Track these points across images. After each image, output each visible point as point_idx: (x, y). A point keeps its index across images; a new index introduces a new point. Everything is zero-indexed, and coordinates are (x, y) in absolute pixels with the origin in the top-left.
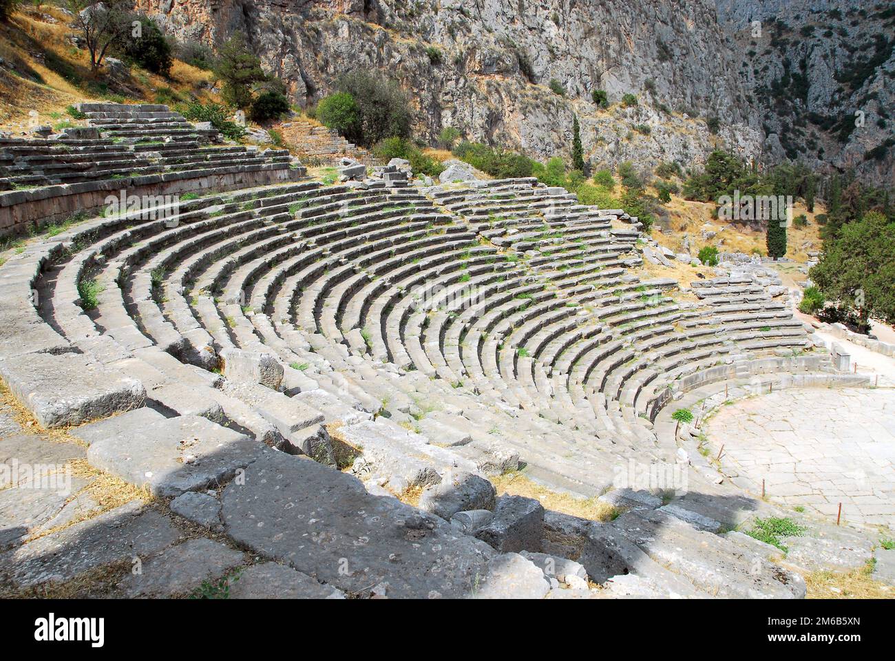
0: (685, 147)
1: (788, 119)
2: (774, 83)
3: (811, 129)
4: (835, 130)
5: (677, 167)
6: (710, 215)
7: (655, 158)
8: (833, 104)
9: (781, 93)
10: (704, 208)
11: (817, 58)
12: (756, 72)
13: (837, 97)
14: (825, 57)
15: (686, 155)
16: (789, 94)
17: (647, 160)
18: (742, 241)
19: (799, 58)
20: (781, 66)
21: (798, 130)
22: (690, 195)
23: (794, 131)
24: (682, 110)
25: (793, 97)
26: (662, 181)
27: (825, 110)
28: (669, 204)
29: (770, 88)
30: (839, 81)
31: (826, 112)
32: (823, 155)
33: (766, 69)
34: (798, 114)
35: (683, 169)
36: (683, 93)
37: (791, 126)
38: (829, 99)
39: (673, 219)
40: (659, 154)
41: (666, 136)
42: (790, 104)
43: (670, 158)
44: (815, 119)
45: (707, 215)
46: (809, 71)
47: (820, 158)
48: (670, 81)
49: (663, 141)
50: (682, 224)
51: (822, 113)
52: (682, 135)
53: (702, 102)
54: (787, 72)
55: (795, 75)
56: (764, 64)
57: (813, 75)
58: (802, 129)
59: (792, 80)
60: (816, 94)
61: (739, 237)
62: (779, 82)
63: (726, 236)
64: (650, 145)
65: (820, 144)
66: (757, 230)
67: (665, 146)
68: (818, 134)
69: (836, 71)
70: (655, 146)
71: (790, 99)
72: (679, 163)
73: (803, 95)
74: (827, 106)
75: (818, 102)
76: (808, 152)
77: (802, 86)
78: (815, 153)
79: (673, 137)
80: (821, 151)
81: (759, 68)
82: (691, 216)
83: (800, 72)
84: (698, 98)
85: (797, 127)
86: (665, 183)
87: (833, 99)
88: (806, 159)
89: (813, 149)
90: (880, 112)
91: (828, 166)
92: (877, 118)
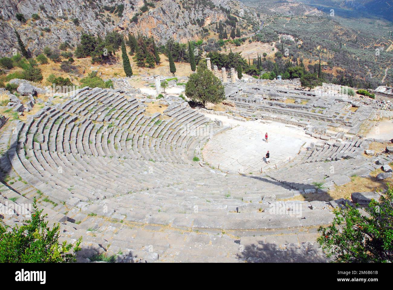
0: (68, 34)
1: (97, 10)
3: (107, 13)
4: (116, 12)
5: (68, 44)
6: (91, 63)
7: (57, 42)
10: (88, 60)
15: (70, 38)
17: (54, 44)
18: (108, 71)
21: (102, 15)
22: (79, 56)
24: (61, 17)
26: (64, 52)
28: (75, 63)
34: (99, 7)
35: (70, 44)
37: (98, 13)
39: (79, 69)
40: (58, 40)
41: (58, 31)
42: (95, 3)
43: (63, 41)
44: (107, 9)
45: (90, 63)
48: (51, 5)
49: (58, 34)
50: (83, 70)
51: (109, 6)
52: (65, 29)
61: (107, 70)
63: (102, 70)
64: (53, 37)
65: (112, 19)
66: (111, 64)
67: (59, 36)
68: (110, 15)
70: (55, 37)
71: (94, 1)
72: (68, 42)
74: (110, 3)
75: (106, 1)
76: (109, 23)
79: (61, 31)
80: (113, 22)
82: (84, 65)
84: (65, 10)
85: (101, 13)
86: (66, 53)
88: (108, 26)
90: (131, 3)
91: (118, 27)
92: (130, 5)
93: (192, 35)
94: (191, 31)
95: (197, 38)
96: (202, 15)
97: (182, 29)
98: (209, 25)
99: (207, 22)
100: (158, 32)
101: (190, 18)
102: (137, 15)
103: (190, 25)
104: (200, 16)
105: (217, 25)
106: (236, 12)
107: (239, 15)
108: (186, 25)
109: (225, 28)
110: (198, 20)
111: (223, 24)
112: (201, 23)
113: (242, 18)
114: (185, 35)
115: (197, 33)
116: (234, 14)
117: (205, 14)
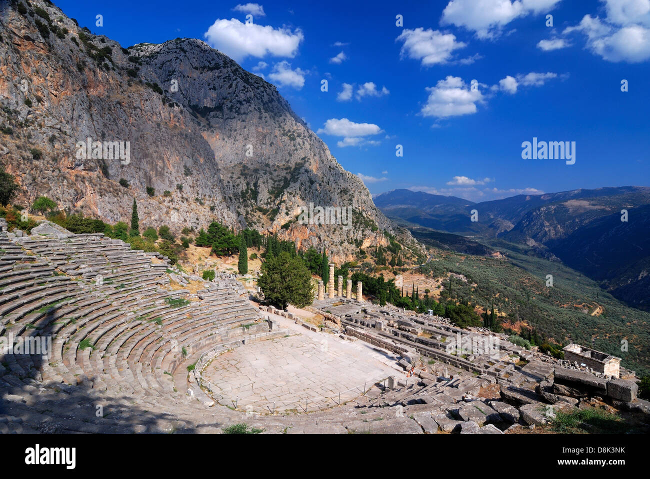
0: (198, 220)
1: (249, 209)
2: (242, 192)
3: (259, 213)
4: (269, 215)
7: (181, 224)
8: (268, 203)
9: (245, 197)
11: (261, 183)
12: (234, 186)
13: (269, 200)
14: (264, 183)
16: (249, 198)
19: (253, 182)
20: (245, 185)
23: (251, 215)
27: (265, 206)
29: (240, 194)
30: (270, 193)
31: (265, 207)
33: (238, 185)
34: (252, 207)
36: (198, 193)
37: (250, 212)
38: (266, 201)
39: (190, 256)
40: (184, 223)
42: (249, 202)
43: (189, 225)
44: (260, 210)
46: (257, 188)
47: (263, 227)
48: (190, 186)
51: (263, 207)
54: (248, 188)
55: (251, 190)
56: (237, 183)
57: (259, 190)
58: (255, 214)
59: (250, 192)
60: (261, 198)
62: (244, 192)
65: (262, 221)
68: (261, 216)
69: (269, 190)
71: (249, 200)
72: (194, 228)
73: (255, 198)
74: (265, 204)
76: (257, 224)
77: (255, 194)
78: (260, 225)
80: (263, 224)
81: (235, 184)
82: (200, 255)
85: (252, 213)
87: (268, 201)
88: (256, 227)
89: (259, 223)
90: (287, 208)
91: (266, 231)
92: (286, 211)
93: (347, 255)
94: (345, 251)
95: (351, 259)
96: (361, 236)
97: (336, 245)
98: (368, 247)
99: (366, 244)
100: (309, 244)
101: (348, 237)
102: (290, 222)
103: (346, 244)
104: (359, 236)
105: (376, 249)
106: (401, 240)
107: (405, 244)
108: (342, 243)
109: (384, 254)
110: (356, 240)
111: (384, 249)
112: (359, 243)
113: (408, 247)
114: (338, 253)
115: (352, 254)
116: (398, 241)
117: (366, 235)
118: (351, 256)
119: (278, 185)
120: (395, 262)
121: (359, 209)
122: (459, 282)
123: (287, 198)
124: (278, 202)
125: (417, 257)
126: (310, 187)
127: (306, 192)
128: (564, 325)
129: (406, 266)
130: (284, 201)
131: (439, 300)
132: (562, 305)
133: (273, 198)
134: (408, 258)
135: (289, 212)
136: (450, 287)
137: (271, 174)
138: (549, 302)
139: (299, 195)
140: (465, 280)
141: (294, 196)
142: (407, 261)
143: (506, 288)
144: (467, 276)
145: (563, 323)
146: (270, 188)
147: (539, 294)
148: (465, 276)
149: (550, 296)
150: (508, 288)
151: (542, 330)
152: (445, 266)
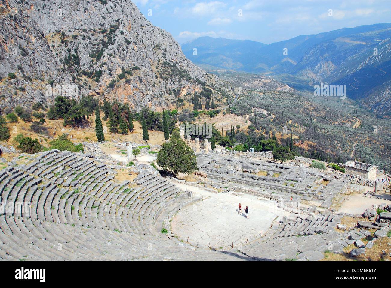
0: (43, 95)
1: (75, 74)
2: (66, 59)
3: (84, 77)
4: (93, 77)
5: (41, 105)
6: (63, 125)
7: (30, 102)
8: (91, 67)
9: (69, 63)
10: (60, 122)
11: (81, 48)
12: (57, 54)
13: (91, 64)
14: (84, 48)
15: (44, 99)
16: (73, 63)
17: (27, 103)
18: (80, 134)
19: (74, 48)
20: (67, 52)
21: (79, 79)
22: (51, 117)
23: (78, 79)
24: (37, 78)
25: (74, 65)
26: (36, 112)
27: (88, 69)
28: (46, 124)
29: (64, 61)
30: (91, 57)
31: (89, 70)
32: (91, 88)
33: (61, 53)
34: (77, 72)
35: (44, 105)
36: (36, 70)
37: (76, 77)
38: (89, 65)
39: (49, 130)
40: (31, 100)
41: (33, 91)
42: (74, 67)
43: (37, 101)
44: (85, 73)
45: (61, 125)
46: (79, 54)
47: (90, 89)
48: (29, 65)
49: (32, 94)
50: (54, 132)
51: (87, 71)
52: (40, 90)
53: (44, 74)
54: (70, 54)
55: (73, 55)
56: (59, 51)
57: (81, 55)
58: (80, 78)
59: (72, 57)
60: (84, 63)
61: (78, 133)
62: (68, 58)
63: (74, 134)
64: (27, 96)
65: (89, 83)
66: (83, 128)
67: (33, 96)
68: (87, 79)
69: (89, 54)
70: (29, 96)
71: (73, 65)
72: (41, 103)
73: (78, 63)
74: (88, 68)
75: (85, 66)
76: (85, 87)
77: (77, 60)
78: (88, 87)
79: (36, 91)
80: (90, 86)
81: (58, 52)
82: (55, 127)
83: (75, 54)
84: (42, 72)
85: (78, 77)
86: (38, 113)
87: (90, 65)
88: (84, 90)
89: (87, 86)
90: (109, 70)
91: (94, 92)
92: (108, 72)
93: (168, 105)
94: (167, 101)
95: (172, 108)
96: (178, 86)
97: (158, 97)
98: (185, 95)
99: (183, 93)
100: (134, 100)
101: (166, 88)
102: (114, 81)
103: (166, 95)
104: (176, 87)
105: (192, 96)
106: (211, 85)
107: (214, 88)
108: (162, 94)
109: (199, 99)
110: (174, 91)
111: (198, 96)
112: (176, 93)
113: (217, 91)
114: (160, 104)
115: (172, 103)
116: (209, 86)
117: (182, 85)
118: (171, 105)
119: (97, 48)
120: (209, 106)
121: (172, 62)
122: (261, 115)
123: (107, 60)
124: (100, 64)
125: (226, 99)
126: (127, 47)
127: (124, 52)
128: (336, 138)
129: (218, 108)
130: (105, 63)
131: (248, 132)
132: (334, 123)
133: (95, 61)
134: (219, 100)
135: (112, 73)
136: (255, 121)
137: (89, 38)
138: (325, 122)
139: (118, 56)
140: (265, 112)
141: (114, 57)
142: (219, 103)
143: (295, 115)
144: (267, 110)
145: (335, 136)
146: (91, 52)
147: (318, 117)
148: (265, 109)
149: (325, 117)
150: (297, 115)
151: (321, 145)
152: (248, 103)
